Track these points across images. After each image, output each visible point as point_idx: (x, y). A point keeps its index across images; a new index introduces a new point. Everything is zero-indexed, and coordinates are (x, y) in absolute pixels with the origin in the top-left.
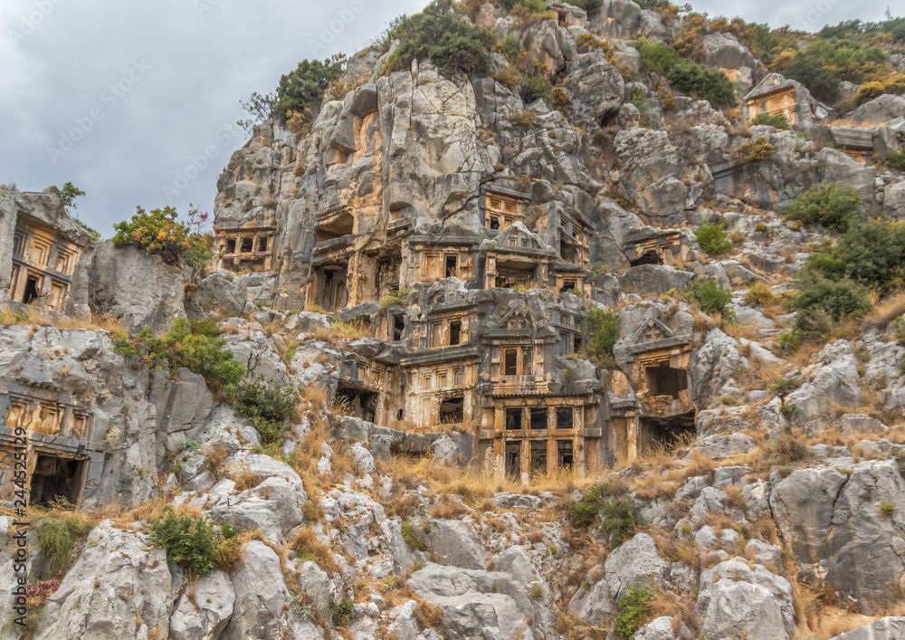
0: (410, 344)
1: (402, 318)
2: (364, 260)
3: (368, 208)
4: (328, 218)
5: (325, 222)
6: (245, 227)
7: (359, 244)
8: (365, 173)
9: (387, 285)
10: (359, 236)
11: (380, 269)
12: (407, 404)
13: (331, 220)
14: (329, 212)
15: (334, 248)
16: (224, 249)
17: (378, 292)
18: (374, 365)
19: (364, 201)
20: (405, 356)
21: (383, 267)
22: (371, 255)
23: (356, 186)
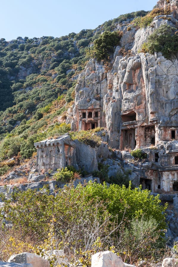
0: (161, 163)
1: (158, 155)
2: (141, 129)
3: (141, 110)
4: (126, 112)
5: (125, 114)
6: (89, 108)
7: (139, 124)
8: (139, 97)
9: (149, 137)
10: (139, 121)
11: (146, 131)
12: (161, 184)
13: (127, 113)
14: (127, 110)
15: (130, 125)
16: (82, 116)
17: (146, 139)
18: (150, 171)
19: (139, 107)
20: (160, 168)
21: (147, 130)
22: (143, 127)
23: (136, 102)
